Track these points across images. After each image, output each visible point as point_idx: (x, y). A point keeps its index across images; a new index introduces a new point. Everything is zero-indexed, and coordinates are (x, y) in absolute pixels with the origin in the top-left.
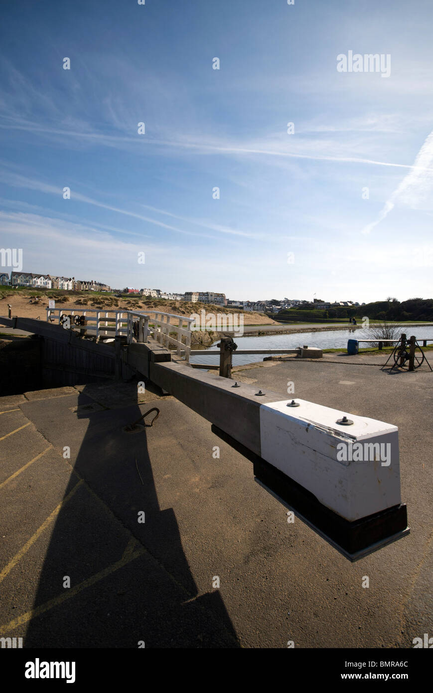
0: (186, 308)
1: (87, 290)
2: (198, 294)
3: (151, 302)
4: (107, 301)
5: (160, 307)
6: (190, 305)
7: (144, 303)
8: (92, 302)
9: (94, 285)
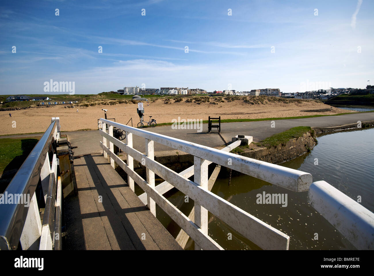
0: (254, 100)
1: (195, 94)
2: (260, 91)
3: (230, 98)
4: (203, 99)
5: (236, 101)
6: (257, 98)
7: (225, 99)
8: (195, 100)
9: (198, 91)
